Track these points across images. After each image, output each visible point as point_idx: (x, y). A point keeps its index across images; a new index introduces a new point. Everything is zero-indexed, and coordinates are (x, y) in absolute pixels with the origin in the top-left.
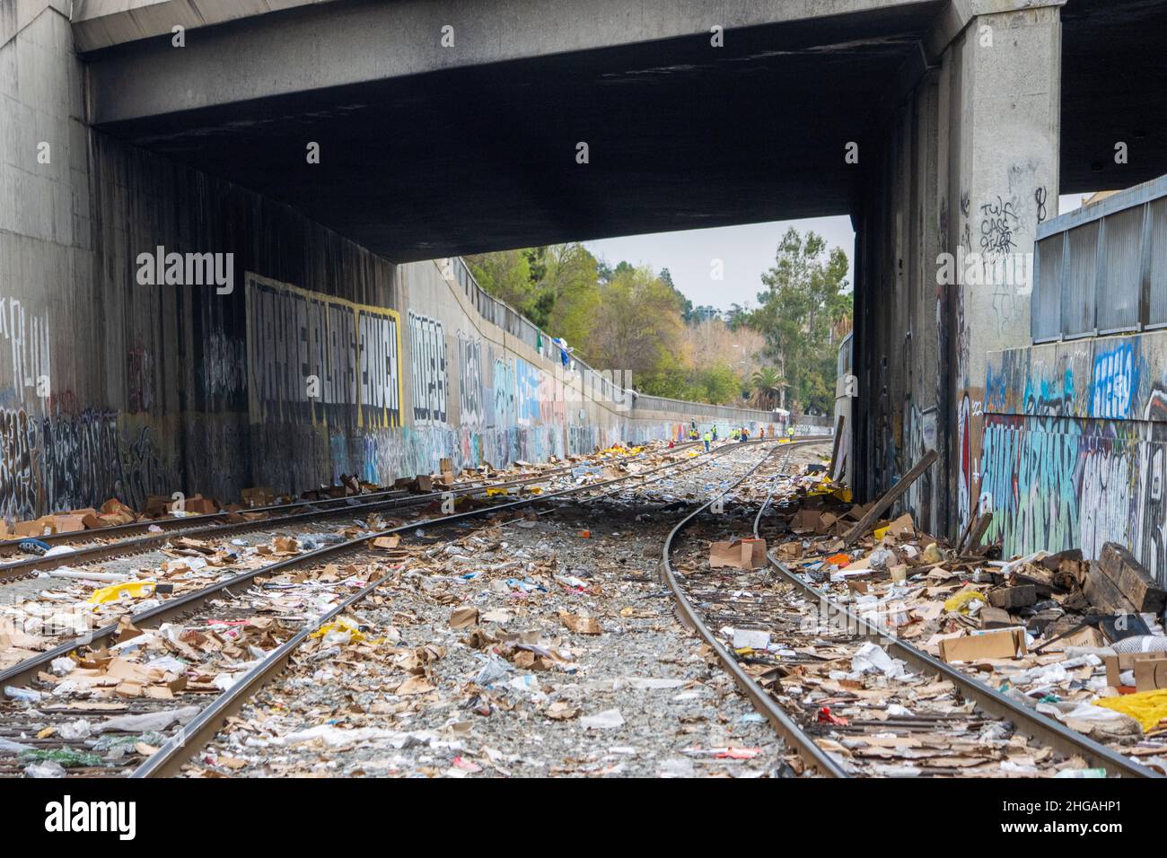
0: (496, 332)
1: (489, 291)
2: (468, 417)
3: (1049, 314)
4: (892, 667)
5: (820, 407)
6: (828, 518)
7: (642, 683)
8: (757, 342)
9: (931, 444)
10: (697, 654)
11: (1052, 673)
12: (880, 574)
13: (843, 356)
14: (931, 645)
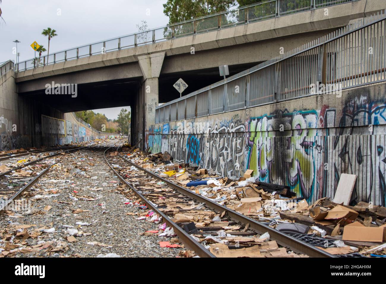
0: (79, 123)
1: (78, 117)
2: (75, 135)
3: (157, 120)
4: (136, 169)
5: (126, 133)
6: (127, 149)
7: (100, 172)
8: (117, 124)
9: (141, 138)
10: (108, 168)
11: (158, 169)
12: (135, 156)
13: (129, 126)
14: (141, 166)
